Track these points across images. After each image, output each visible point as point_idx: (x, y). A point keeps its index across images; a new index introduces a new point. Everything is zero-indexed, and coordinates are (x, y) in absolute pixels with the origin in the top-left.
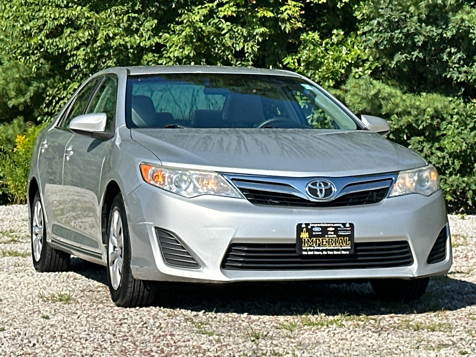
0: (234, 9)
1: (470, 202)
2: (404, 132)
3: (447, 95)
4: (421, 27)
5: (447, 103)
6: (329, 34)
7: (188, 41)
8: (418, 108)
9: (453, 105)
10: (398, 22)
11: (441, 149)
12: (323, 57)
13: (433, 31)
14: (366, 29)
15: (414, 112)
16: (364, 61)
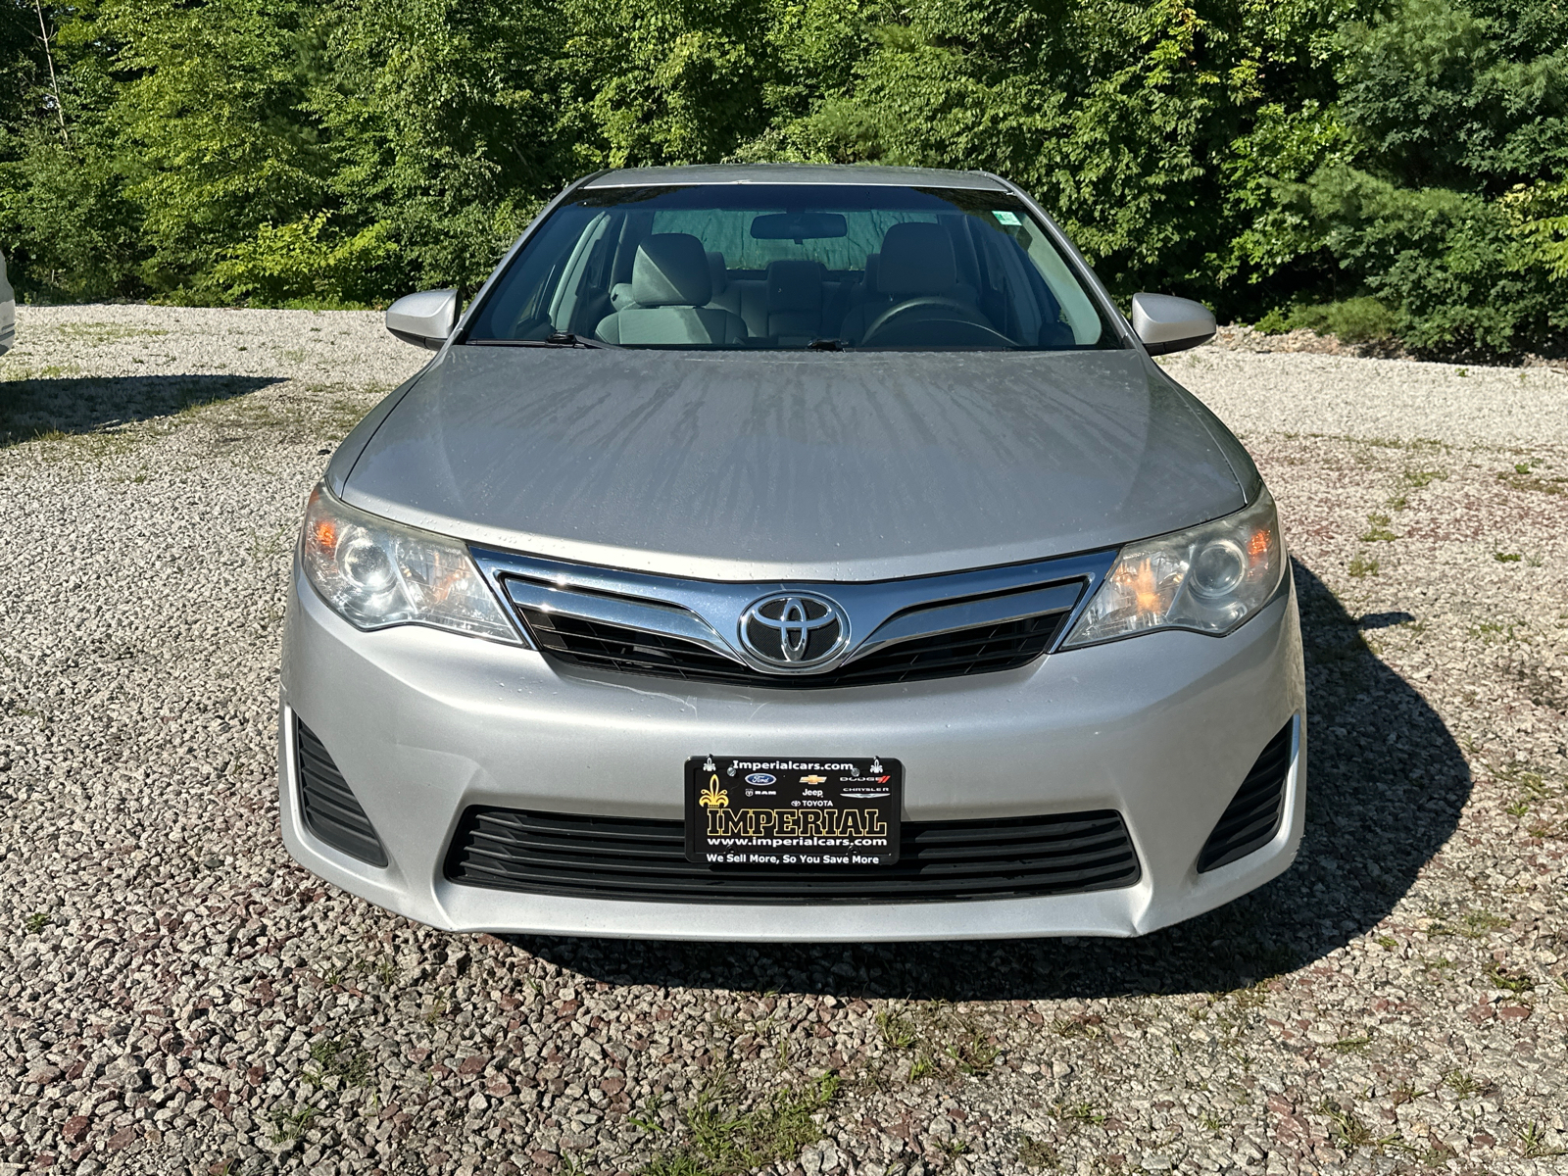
0: (1166, 74)
1: (1478, 344)
2: (1391, 243)
3: (1460, 191)
4: (1430, 92)
5: (1458, 203)
6: (1299, 107)
7: (1103, 120)
8: (1414, 210)
9: (1468, 205)
10: (1396, 85)
11: (1443, 268)
12: (1284, 139)
13: (1448, 98)
14: (1349, 97)
15: (1409, 216)
16: (1345, 143)
